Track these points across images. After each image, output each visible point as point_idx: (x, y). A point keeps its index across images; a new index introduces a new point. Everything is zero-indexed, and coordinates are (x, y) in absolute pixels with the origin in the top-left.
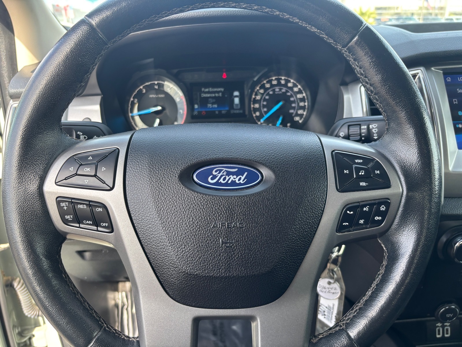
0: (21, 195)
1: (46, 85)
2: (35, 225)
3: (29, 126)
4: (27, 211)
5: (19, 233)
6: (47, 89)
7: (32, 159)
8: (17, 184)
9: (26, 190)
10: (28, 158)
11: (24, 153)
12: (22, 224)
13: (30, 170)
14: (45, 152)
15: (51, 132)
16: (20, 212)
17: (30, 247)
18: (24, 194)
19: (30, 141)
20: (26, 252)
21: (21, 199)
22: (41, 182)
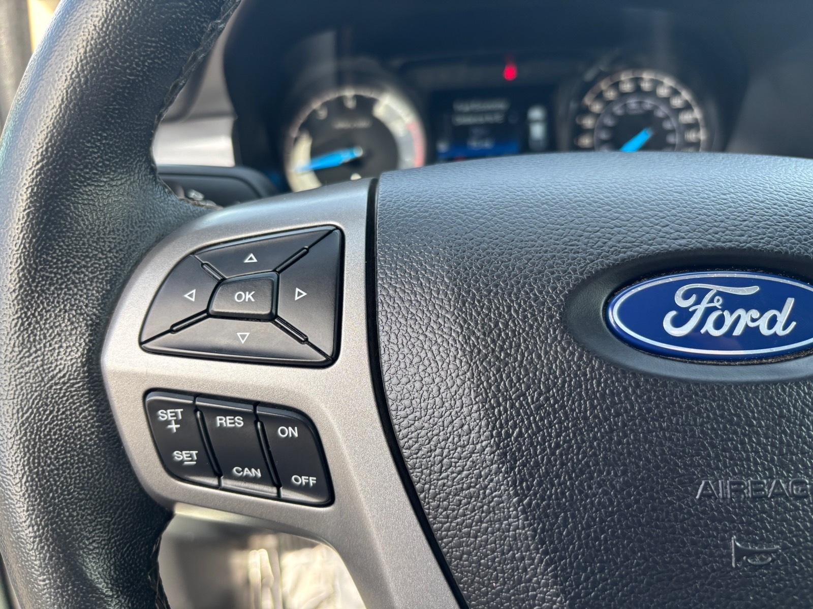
0: (29, 385)
1: (107, 16)
2: (79, 484)
3: (51, 156)
4: (51, 439)
5: (28, 510)
6: (110, 32)
7: (65, 264)
8: (16, 349)
9: (45, 367)
10: (51, 261)
11: (39, 246)
12: (36, 482)
13: (58, 302)
14: (104, 242)
15: (122, 179)
16: (29, 441)
17: (65, 556)
18: (41, 381)
19: (58, 206)
20: (52, 574)
21: (31, 398)
22: (94, 339)
